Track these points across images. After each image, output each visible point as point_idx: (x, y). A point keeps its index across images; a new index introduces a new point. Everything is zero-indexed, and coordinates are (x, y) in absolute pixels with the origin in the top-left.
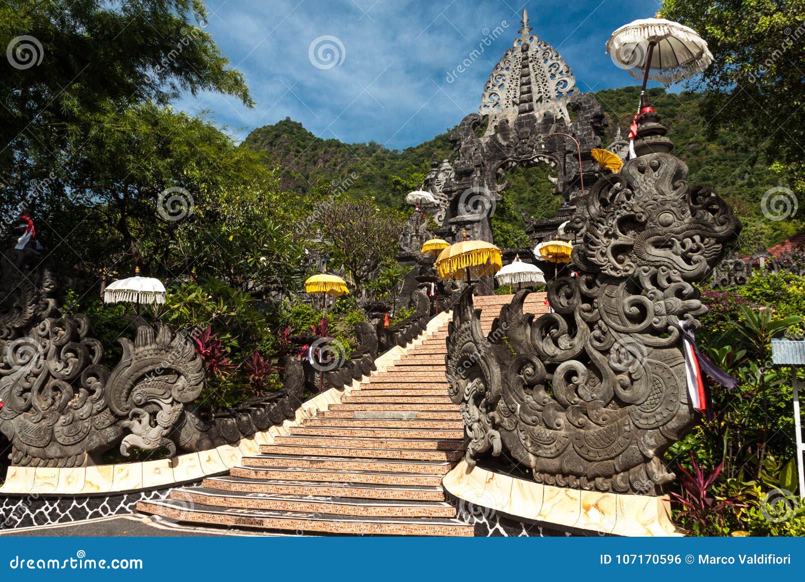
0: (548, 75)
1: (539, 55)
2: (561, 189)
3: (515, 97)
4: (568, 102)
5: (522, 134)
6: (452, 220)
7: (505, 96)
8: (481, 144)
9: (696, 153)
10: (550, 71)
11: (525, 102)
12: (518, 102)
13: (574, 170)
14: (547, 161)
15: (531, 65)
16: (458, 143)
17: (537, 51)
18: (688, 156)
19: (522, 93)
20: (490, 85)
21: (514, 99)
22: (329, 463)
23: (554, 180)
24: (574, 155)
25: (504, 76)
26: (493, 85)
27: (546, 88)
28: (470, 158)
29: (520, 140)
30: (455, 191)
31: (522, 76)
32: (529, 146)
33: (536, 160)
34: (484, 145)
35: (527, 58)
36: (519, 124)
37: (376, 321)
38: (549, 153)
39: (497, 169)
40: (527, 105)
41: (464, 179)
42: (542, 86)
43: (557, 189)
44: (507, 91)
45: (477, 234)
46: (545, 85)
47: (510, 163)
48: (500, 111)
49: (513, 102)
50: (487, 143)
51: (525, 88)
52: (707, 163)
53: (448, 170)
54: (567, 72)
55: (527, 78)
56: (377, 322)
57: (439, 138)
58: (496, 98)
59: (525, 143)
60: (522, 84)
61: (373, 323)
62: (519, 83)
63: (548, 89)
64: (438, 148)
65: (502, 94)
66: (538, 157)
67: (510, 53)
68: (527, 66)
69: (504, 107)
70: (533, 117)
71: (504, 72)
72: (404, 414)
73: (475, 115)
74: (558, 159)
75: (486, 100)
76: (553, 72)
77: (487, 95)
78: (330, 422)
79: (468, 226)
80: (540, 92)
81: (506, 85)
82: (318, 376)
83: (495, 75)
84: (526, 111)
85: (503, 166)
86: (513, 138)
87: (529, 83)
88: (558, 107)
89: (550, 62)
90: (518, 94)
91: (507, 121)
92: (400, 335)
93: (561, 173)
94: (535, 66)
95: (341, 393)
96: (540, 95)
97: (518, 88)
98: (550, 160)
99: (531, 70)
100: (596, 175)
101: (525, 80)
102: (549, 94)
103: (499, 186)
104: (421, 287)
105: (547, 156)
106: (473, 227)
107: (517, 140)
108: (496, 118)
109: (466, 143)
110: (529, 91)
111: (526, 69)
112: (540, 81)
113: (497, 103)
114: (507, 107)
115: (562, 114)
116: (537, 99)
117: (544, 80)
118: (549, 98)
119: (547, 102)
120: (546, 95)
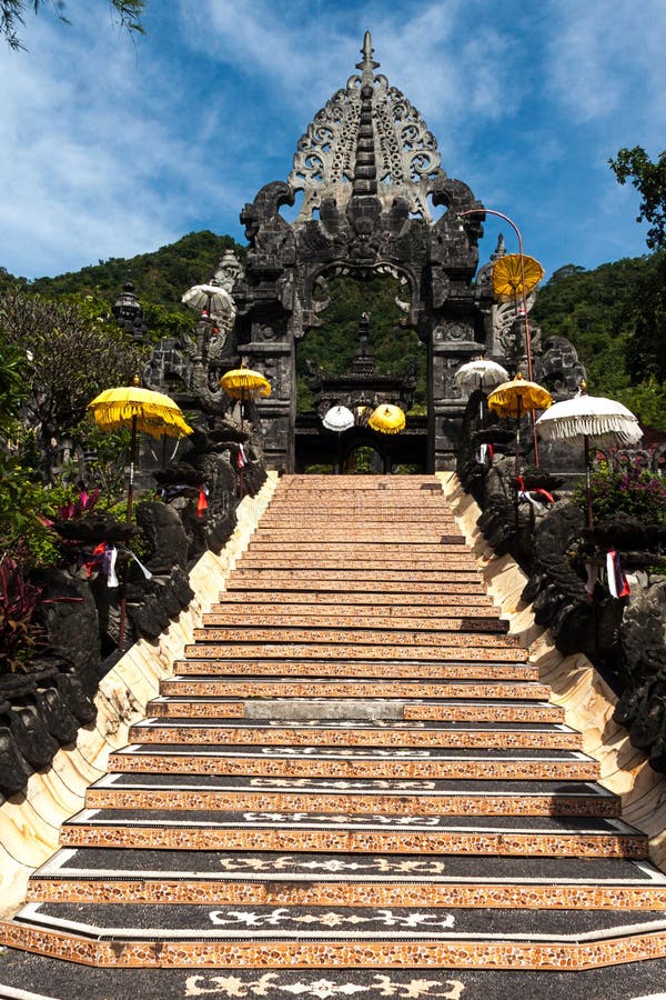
0: (401, 142)
1: (388, 109)
2: (414, 321)
3: (348, 168)
4: (429, 189)
5: (361, 226)
6: (242, 348)
7: (331, 164)
8: (292, 232)
9: (400, 338)
10: (403, 137)
11: (365, 177)
12: (353, 176)
13: (445, 291)
14: (395, 275)
15: (374, 121)
16: (254, 224)
17: (385, 102)
18: (391, 340)
19: (359, 163)
20: (309, 142)
21: (346, 171)
22: (329, 889)
23: (404, 305)
24: (444, 270)
25: (331, 131)
26: (314, 144)
27: (396, 162)
28: (274, 252)
29: (357, 234)
30: (251, 302)
31: (360, 136)
32: (371, 246)
33: (380, 270)
34: (295, 235)
35: (369, 109)
36: (354, 209)
37: (182, 502)
38: (399, 263)
39: (316, 277)
40: (368, 183)
41: (262, 283)
42: (390, 157)
43: (409, 319)
44: (335, 156)
45: (284, 375)
46: (396, 157)
47: (339, 270)
48: (324, 186)
49: (344, 174)
50: (301, 232)
51: (365, 156)
52: (410, 351)
53: (233, 267)
54: (430, 143)
55: (369, 140)
56: (184, 505)
57: (86, 271)
58: (317, 164)
59: (367, 240)
60: (361, 149)
61: (177, 506)
62: (355, 146)
63: (400, 165)
64: (85, 284)
65: (328, 160)
66: (383, 266)
67: (344, 96)
68: (369, 122)
69: (329, 180)
70: (377, 202)
71: (332, 125)
72: (370, 710)
73: (283, 184)
74: (412, 274)
75: (301, 164)
76: (408, 138)
77: (303, 155)
78: (203, 733)
80: (387, 167)
81: (335, 146)
82: (117, 614)
83: (316, 126)
84: (364, 192)
85: (324, 273)
86: (345, 230)
87: (370, 149)
88: (415, 195)
89: (404, 123)
90: (353, 164)
91: (335, 202)
92: (210, 532)
93: (416, 296)
94: (381, 125)
95: (157, 650)
96: (386, 171)
97: (353, 155)
98: (400, 274)
99: (375, 130)
100: (477, 303)
101: (365, 142)
102: (401, 173)
103: (318, 304)
104: (220, 450)
105: (396, 267)
106: (278, 364)
107: (352, 235)
108: (315, 195)
109: (267, 228)
110: (372, 162)
111: (368, 126)
112: (389, 149)
113: (318, 173)
114: (334, 181)
115: (420, 206)
116: (383, 175)
117: (394, 148)
118: (401, 177)
119: (398, 183)
120: (397, 173)
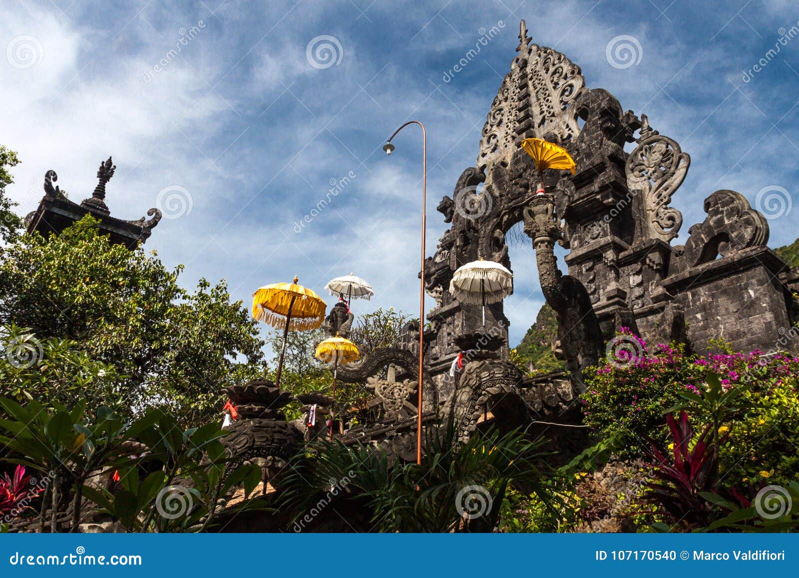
0: (551, 86)
1: (539, 67)
3: (515, 130)
4: (574, 111)
7: (504, 134)
10: (552, 81)
12: (517, 134)
15: (530, 83)
17: (537, 63)
20: (489, 127)
21: (513, 133)
25: (502, 109)
26: (492, 126)
27: (548, 104)
31: (521, 100)
35: (526, 76)
36: (516, 160)
40: (525, 134)
42: (544, 103)
44: (505, 126)
46: (548, 100)
48: (499, 154)
49: (512, 137)
51: (523, 114)
54: (573, 73)
55: (527, 99)
58: (494, 141)
60: (520, 111)
62: (518, 111)
63: (551, 104)
65: (501, 133)
67: (508, 79)
68: (527, 86)
69: (503, 147)
71: (503, 104)
73: (471, 169)
75: (484, 147)
76: (555, 80)
77: (485, 139)
79: (449, 319)
80: (542, 112)
81: (505, 120)
83: (493, 112)
85: (498, 225)
86: (506, 183)
87: (528, 105)
88: (565, 123)
89: (552, 70)
90: (517, 125)
91: (504, 164)
94: (536, 82)
96: (542, 115)
97: (517, 118)
99: (531, 88)
101: (522, 103)
102: (552, 111)
108: (494, 164)
110: (529, 115)
111: (526, 89)
112: (541, 97)
113: (496, 146)
114: (506, 146)
115: (570, 129)
116: (539, 121)
117: (546, 94)
118: (553, 115)
119: (551, 121)
120: (550, 113)
